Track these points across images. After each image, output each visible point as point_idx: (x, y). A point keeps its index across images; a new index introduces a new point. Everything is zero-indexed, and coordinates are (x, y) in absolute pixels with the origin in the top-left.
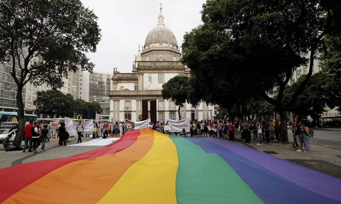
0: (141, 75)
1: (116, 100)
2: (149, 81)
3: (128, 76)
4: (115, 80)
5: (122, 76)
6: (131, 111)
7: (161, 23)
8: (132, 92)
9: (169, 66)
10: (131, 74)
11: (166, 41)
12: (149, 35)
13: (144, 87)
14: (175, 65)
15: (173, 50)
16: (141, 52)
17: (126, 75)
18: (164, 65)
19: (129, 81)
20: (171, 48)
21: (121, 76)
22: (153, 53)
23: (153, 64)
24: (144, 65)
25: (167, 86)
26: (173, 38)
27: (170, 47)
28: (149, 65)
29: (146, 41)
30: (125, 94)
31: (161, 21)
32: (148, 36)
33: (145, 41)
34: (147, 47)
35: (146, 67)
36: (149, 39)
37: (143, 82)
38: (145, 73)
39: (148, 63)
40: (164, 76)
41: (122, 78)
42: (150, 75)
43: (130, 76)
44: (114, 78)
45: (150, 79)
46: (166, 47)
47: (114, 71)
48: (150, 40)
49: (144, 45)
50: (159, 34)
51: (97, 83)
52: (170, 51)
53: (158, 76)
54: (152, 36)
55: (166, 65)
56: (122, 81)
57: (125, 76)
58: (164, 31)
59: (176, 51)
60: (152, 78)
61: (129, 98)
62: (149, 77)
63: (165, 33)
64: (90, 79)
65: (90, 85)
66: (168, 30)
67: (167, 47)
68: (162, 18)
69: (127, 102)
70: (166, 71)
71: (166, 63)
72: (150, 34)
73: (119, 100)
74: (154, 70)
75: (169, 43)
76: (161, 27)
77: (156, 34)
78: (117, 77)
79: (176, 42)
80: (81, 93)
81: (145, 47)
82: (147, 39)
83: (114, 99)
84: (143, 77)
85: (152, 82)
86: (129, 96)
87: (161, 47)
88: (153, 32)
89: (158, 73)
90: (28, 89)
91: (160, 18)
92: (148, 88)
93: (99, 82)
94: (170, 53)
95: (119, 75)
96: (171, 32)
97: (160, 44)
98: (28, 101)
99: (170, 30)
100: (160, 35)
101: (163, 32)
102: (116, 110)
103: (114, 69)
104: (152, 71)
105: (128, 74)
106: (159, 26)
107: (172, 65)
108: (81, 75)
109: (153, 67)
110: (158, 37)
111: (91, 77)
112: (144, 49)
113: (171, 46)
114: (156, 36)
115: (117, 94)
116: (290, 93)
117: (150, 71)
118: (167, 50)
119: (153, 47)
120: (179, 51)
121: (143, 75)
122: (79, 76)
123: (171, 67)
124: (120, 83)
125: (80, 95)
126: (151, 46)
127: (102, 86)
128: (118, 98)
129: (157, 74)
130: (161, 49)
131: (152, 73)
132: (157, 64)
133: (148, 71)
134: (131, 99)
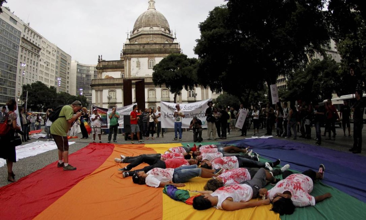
0: (128, 60)
1: (99, 90)
2: (137, 67)
3: (114, 64)
4: (100, 69)
5: (108, 64)
6: (116, 103)
7: (152, 7)
8: (117, 79)
9: (161, 49)
10: (117, 62)
11: (157, 24)
12: (138, 19)
13: (132, 74)
14: (168, 48)
15: (164, 34)
16: (129, 38)
17: (111, 62)
18: (155, 48)
19: (115, 70)
20: (163, 32)
21: (106, 64)
22: (142, 38)
23: (142, 47)
24: (132, 48)
25: (159, 67)
26: (165, 22)
27: (161, 31)
28: (137, 48)
29: (135, 26)
30: (109, 83)
31: (152, 5)
32: (137, 21)
33: (133, 26)
34: (136, 32)
35: (134, 51)
36: (138, 23)
37: (130, 68)
38: (133, 57)
39: (136, 45)
40: (155, 60)
41: (107, 66)
42: (138, 59)
43: (116, 64)
44: (98, 66)
45: (138, 65)
46: (157, 31)
47: (99, 59)
48: (140, 23)
49: (132, 30)
50: (149, 18)
51: (84, 76)
52: (162, 34)
53: (148, 61)
54: (141, 19)
55: (157, 47)
56: (107, 70)
57: (111, 64)
58: (155, 14)
59: (169, 35)
60: (141, 64)
61: (113, 87)
62: (137, 62)
63: (156, 17)
64: (77, 72)
65: (78, 77)
66: (159, 14)
67: (159, 31)
68: (153, 2)
69: (111, 92)
70: (157, 55)
71: (157, 45)
72: (140, 18)
73: (102, 90)
74: (143, 53)
75: (160, 26)
76: (152, 11)
77: (146, 18)
78: (102, 65)
79: (169, 26)
80: (68, 86)
81: (133, 32)
82: (136, 24)
83: (96, 89)
84: (130, 63)
85: (141, 68)
86: (113, 85)
87: (152, 31)
88: (143, 16)
89: (147, 57)
90: (18, 84)
91: (151, 2)
92: (137, 75)
93: (86, 75)
94: (161, 37)
95: (104, 63)
96: (163, 15)
97: (150, 27)
98: (18, 96)
99: (162, 14)
100: (151, 19)
101: (154, 16)
102: (99, 102)
103: (99, 57)
104: (140, 55)
105: (114, 62)
106: (149, 10)
107: (165, 47)
108: (69, 68)
109: (141, 51)
110: (148, 21)
111: (79, 70)
112: (132, 34)
113: (163, 29)
114: (146, 20)
115: (100, 83)
116: (305, 78)
117: (138, 55)
118: (159, 34)
119: (142, 31)
120: (171, 35)
121: (130, 59)
122: (66, 69)
123: (163, 50)
124: (105, 71)
125: (67, 89)
126: (140, 30)
127: (89, 79)
128: (101, 88)
129: (147, 59)
130: (152, 32)
131: (140, 57)
132: (147, 47)
133: (136, 55)
134: (116, 88)
